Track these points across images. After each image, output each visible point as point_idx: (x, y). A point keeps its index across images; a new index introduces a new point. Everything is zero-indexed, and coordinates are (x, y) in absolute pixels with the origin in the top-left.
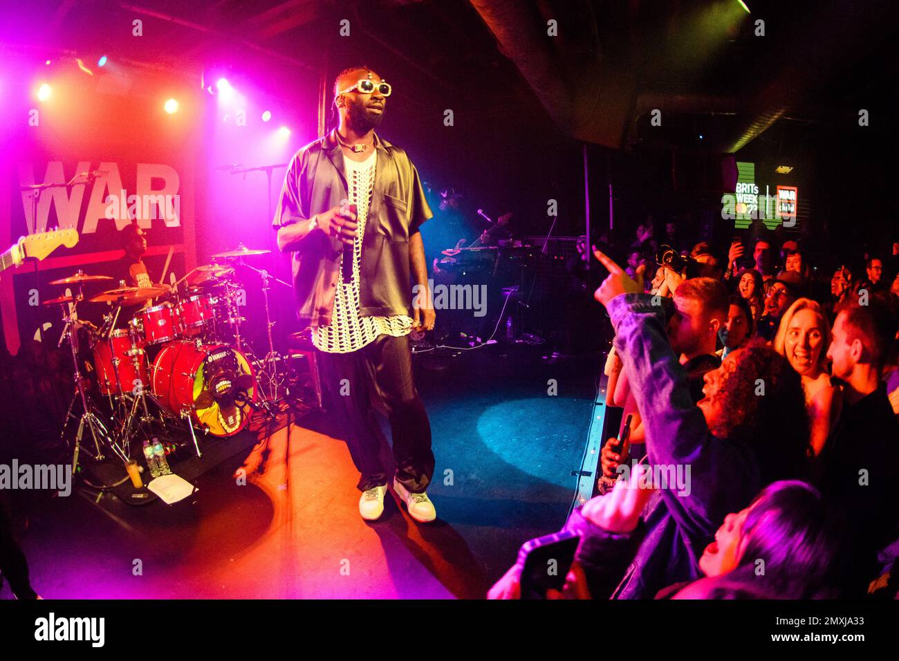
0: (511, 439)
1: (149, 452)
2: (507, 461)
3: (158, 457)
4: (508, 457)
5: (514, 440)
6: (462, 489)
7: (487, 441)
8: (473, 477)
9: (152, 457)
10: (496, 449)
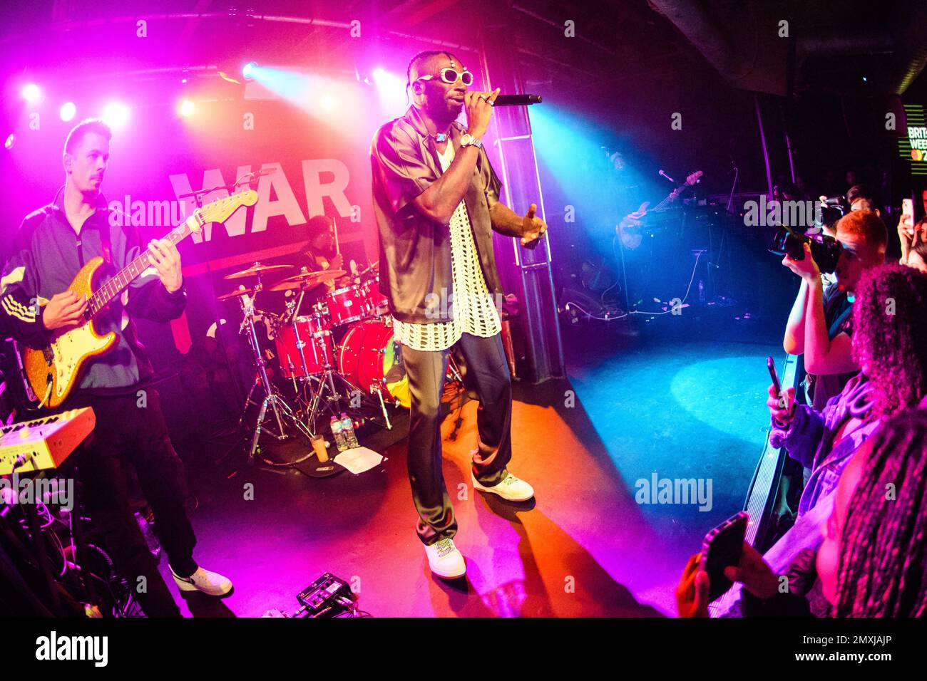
0: (704, 398)
1: (336, 427)
2: (700, 419)
3: (346, 431)
4: (701, 415)
5: (706, 399)
6: (654, 446)
7: (680, 400)
8: (666, 434)
9: (339, 431)
10: (689, 408)
